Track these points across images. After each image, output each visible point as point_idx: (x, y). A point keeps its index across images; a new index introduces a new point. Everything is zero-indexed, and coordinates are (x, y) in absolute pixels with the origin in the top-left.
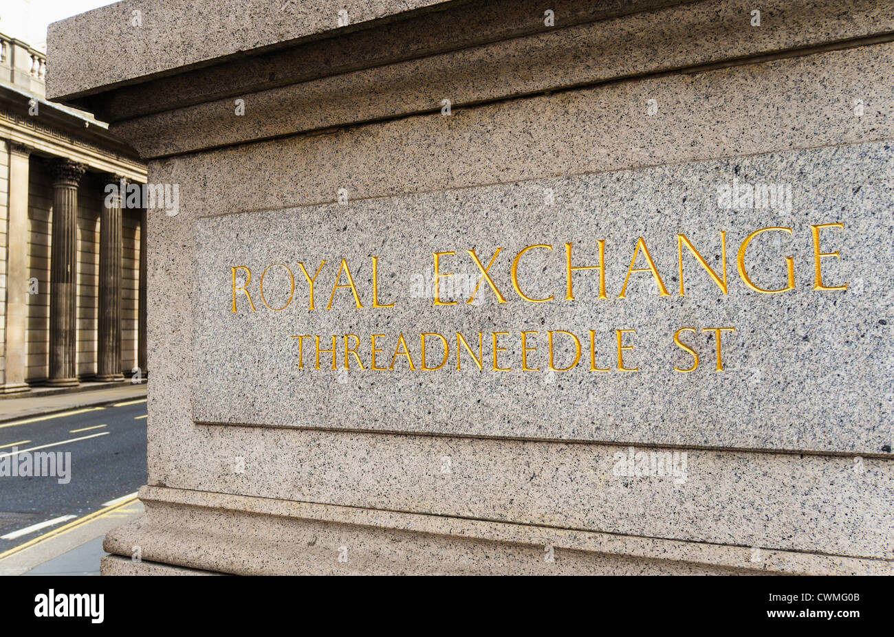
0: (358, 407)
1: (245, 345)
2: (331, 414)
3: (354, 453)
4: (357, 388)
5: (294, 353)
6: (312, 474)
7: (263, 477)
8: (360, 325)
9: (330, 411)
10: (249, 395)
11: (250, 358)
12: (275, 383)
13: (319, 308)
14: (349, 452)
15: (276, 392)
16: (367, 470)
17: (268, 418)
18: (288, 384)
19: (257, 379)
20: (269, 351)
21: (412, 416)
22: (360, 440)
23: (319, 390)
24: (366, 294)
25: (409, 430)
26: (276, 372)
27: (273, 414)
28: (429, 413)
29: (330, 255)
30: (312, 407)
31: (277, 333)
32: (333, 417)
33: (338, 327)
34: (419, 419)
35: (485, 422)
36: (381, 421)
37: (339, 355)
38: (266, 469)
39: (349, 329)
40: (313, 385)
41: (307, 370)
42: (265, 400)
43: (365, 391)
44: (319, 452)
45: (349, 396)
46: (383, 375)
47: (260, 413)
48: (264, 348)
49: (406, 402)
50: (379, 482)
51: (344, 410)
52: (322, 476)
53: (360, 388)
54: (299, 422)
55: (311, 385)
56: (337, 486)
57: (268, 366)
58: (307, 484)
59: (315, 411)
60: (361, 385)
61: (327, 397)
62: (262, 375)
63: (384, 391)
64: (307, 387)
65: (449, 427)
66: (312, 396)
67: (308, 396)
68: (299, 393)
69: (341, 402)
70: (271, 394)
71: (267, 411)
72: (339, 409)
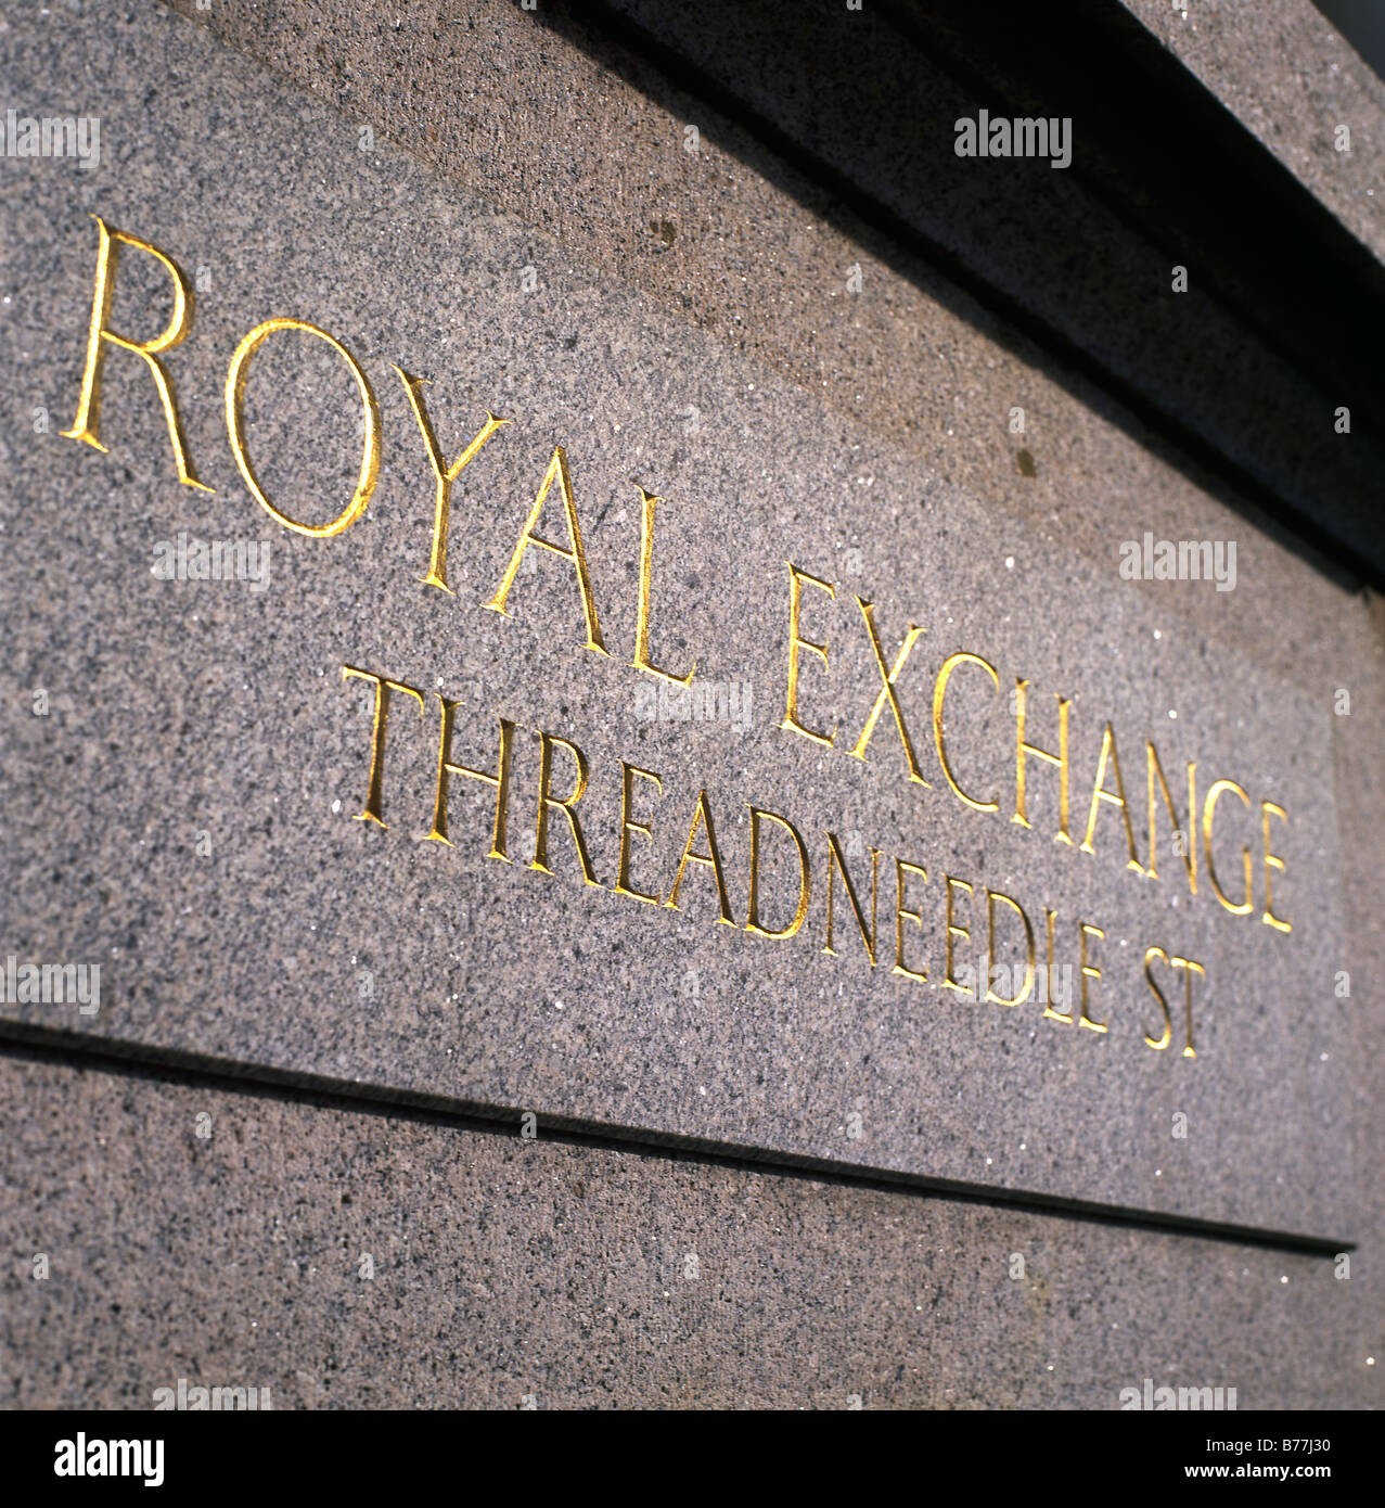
0: (567, 1025)
1: (120, 623)
2: (474, 1044)
3: (517, 1217)
4: (568, 953)
5: (351, 742)
6: (343, 1308)
7: (109, 1335)
8: (594, 711)
9: (472, 1026)
10: (115, 885)
11: (143, 699)
12: (252, 857)
13: (463, 590)
14: (497, 1209)
15: (256, 900)
16: (551, 1285)
17: (204, 1023)
18: (311, 875)
19: (167, 811)
20: (243, 692)
21: (717, 1085)
22: (535, 1165)
23: (438, 931)
24: (617, 610)
25: (708, 1135)
26: (265, 803)
27: (229, 1005)
28: (760, 1080)
29: (519, 409)
30: (405, 1001)
31: (289, 628)
32: (480, 1054)
33: (521, 693)
34: (734, 1097)
35: (877, 1127)
36: (632, 1090)
37: (519, 804)
38: (127, 1289)
39: (557, 714)
40: (417, 905)
41: (395, 835)
42: (195, 929)
43: (592, 968)
44: (382, 1205)
45: (541, 979)
46: (649, 919)
47: (167, 990)
48: (216, 673)
49: (705, 1032)
50: (586, 1334)
51: (522, 1029)
52: (391, 1315)
53: (577, 953)
54: (342, 1059)
55: (410, 900)
56: (442, 1354)
57: (230, 766)
58: (322, 1354)
59: (415, 1021)
60: (583, 942)
61: (465, 966)
62: (196, 798)
63: (647, 980)
64: (392, 906)
65: (803, 1134)
66: (407, 950)
67: (392, 949)
68: (356, 927)
69: (511, 997)
70: (231, 901)
71: (201, 984)
72: (504, 1025)
